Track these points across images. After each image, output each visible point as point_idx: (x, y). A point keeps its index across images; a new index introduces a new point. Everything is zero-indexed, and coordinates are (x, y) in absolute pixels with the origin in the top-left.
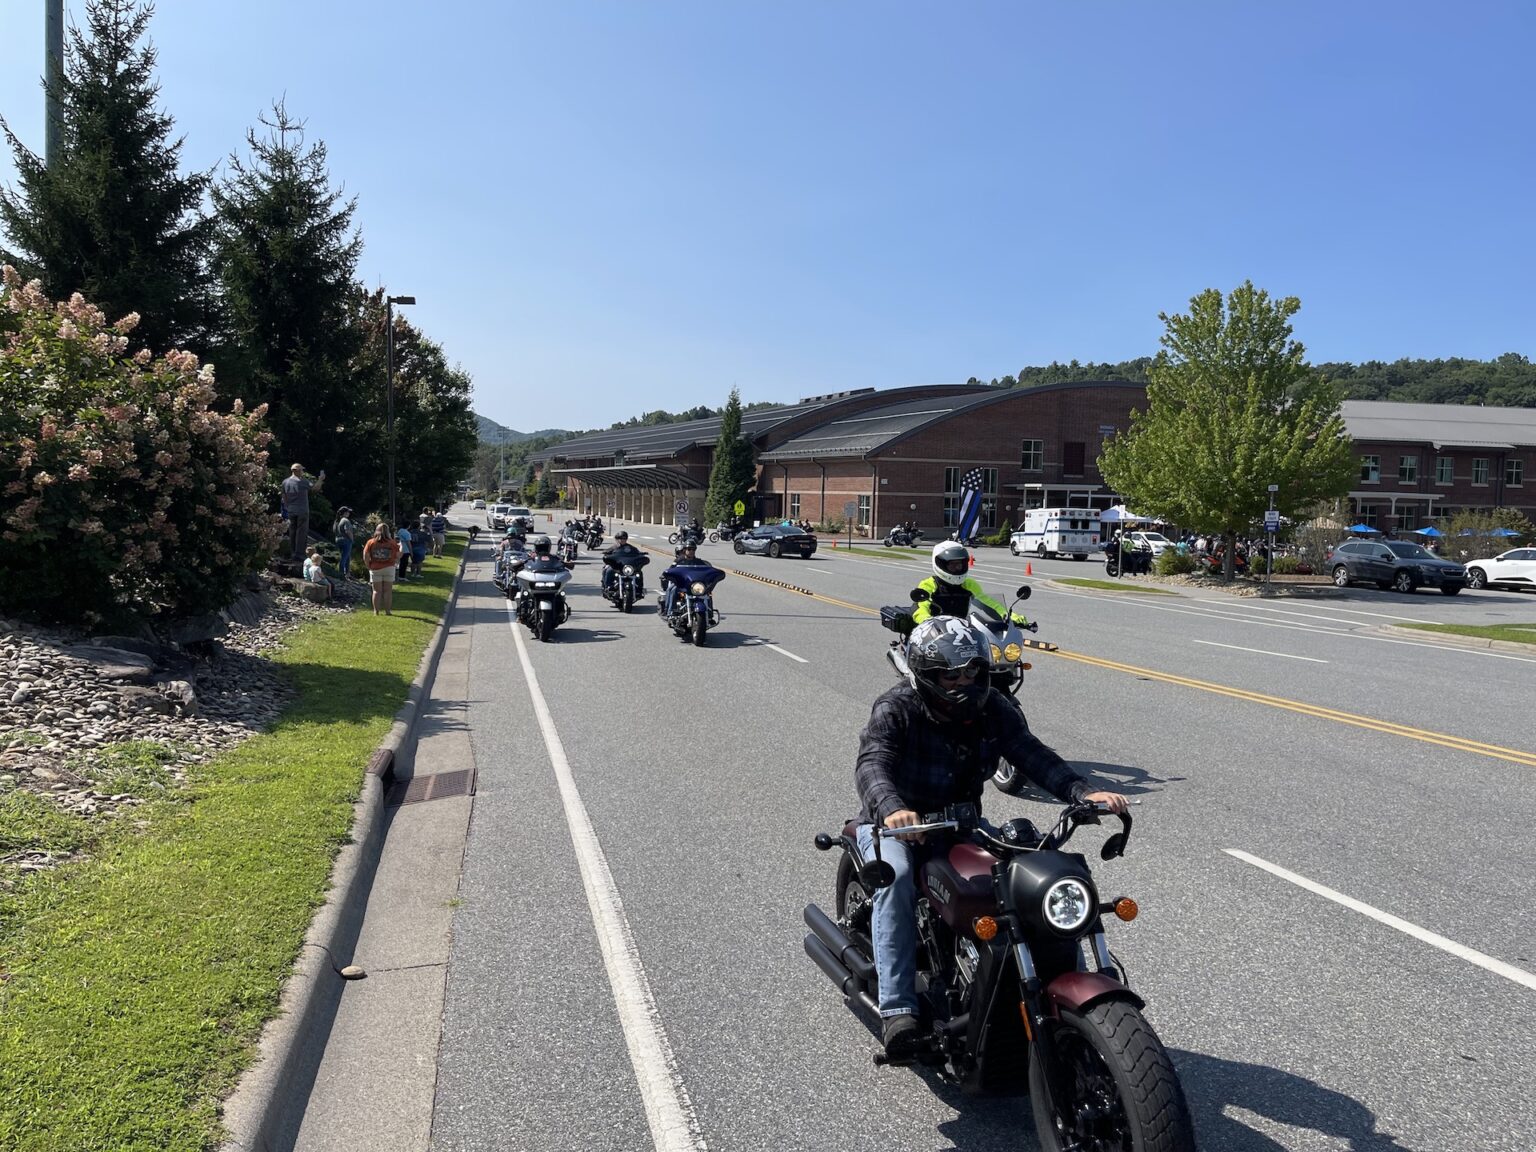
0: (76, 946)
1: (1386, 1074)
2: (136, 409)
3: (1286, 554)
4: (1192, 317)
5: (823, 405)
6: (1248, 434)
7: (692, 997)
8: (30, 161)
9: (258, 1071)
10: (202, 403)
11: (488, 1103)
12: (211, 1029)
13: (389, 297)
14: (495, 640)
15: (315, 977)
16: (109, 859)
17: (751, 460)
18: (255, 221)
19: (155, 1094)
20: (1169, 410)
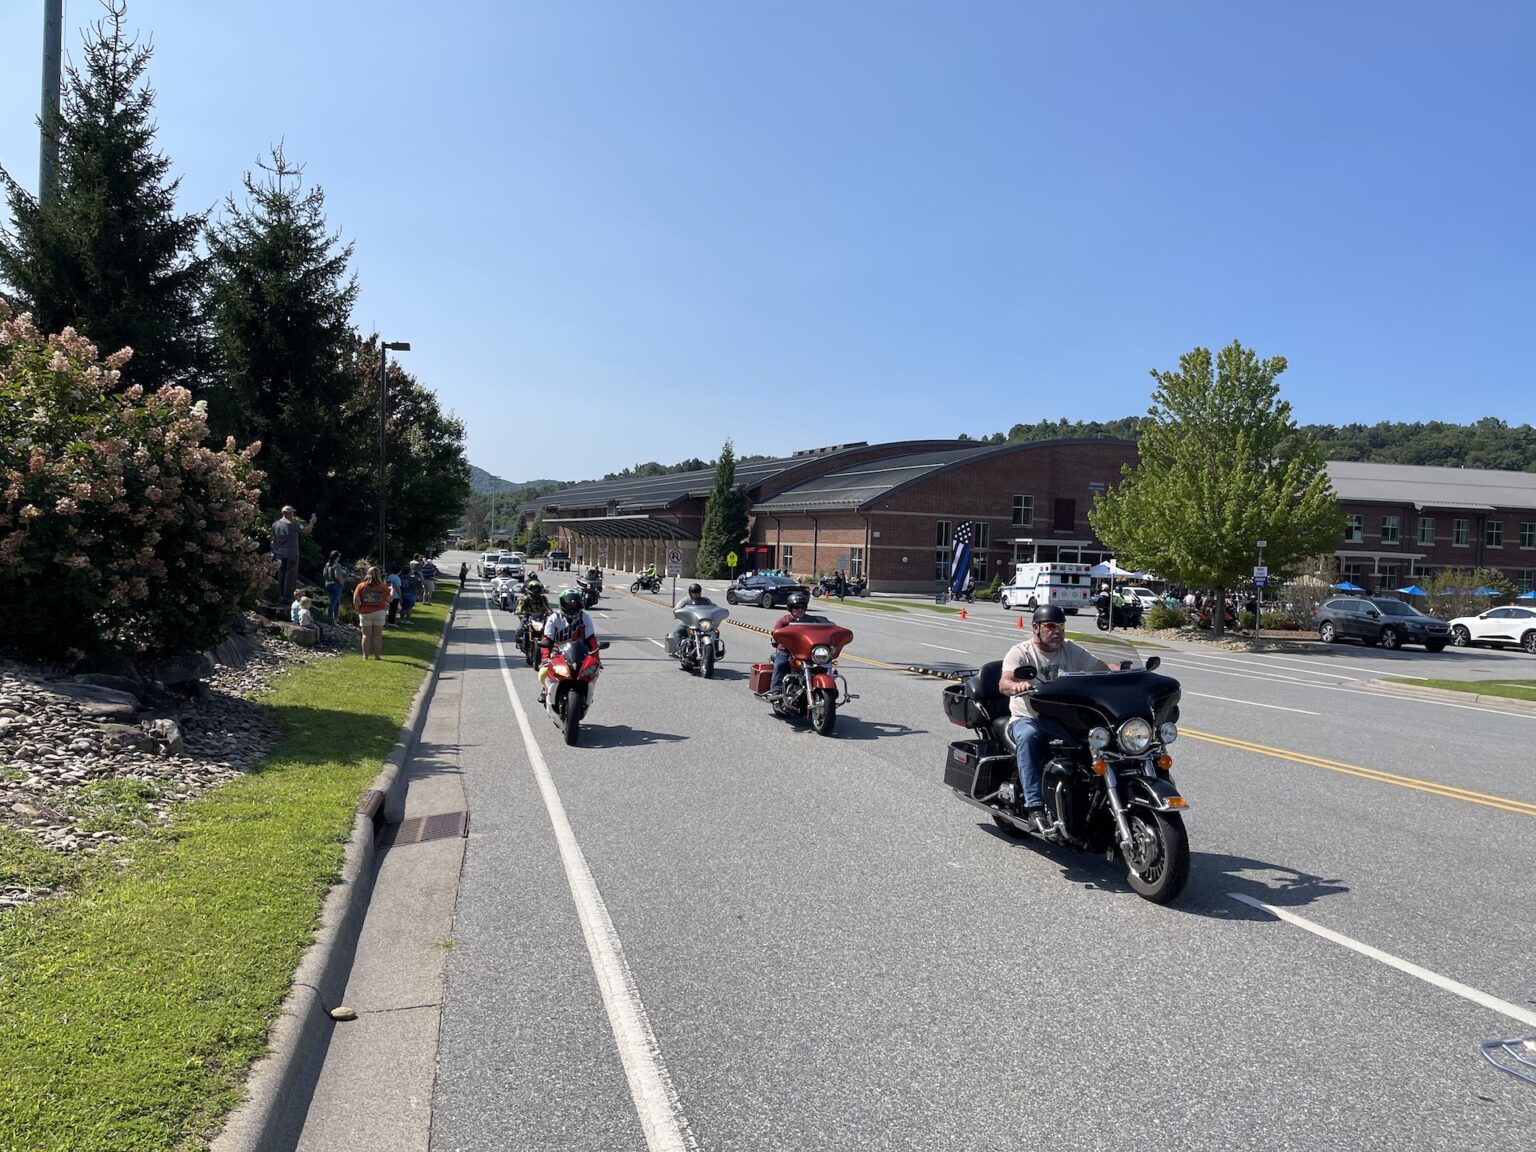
0: (56, 982)
1: (1404, 1115)
2: (127, 443)
3: (1273, 610)
4: (1182, 374)
5: (816, 458)
6: (1237, 490)
7: (696, 1038)
8: (23, 199)
9: (246, 1111)
10: (194, 439)
11: (485, 1146)
12: (197, 1068)
13: (383, 343)
14: (486, 685)
15: (304, 1017)
16: (90, 896)
17: (743, 512)
18: (250, 264)
19: (139, 1132)
20: (1160, 465)
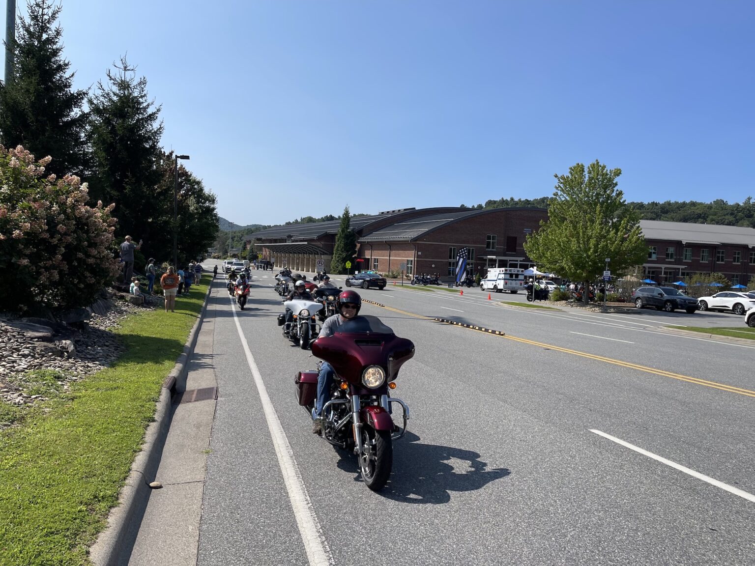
0: (13, 469)
1: (673, 537)
2: (48, 203)
3: (612, 292)
4: (570, 176)
5: (390, 215)
6: (596, 233)
7: (329, 498)
9: (107, 532)
10: (81, 202)
11: (226, 550)
12: (83, 511)
13: (176, 156)
14: (226, 325)
15: (136, 487)
16: (30, 427)
17: (354, 241)
18: (109, 115)
19: (54, 543)
20: (559, 221)
